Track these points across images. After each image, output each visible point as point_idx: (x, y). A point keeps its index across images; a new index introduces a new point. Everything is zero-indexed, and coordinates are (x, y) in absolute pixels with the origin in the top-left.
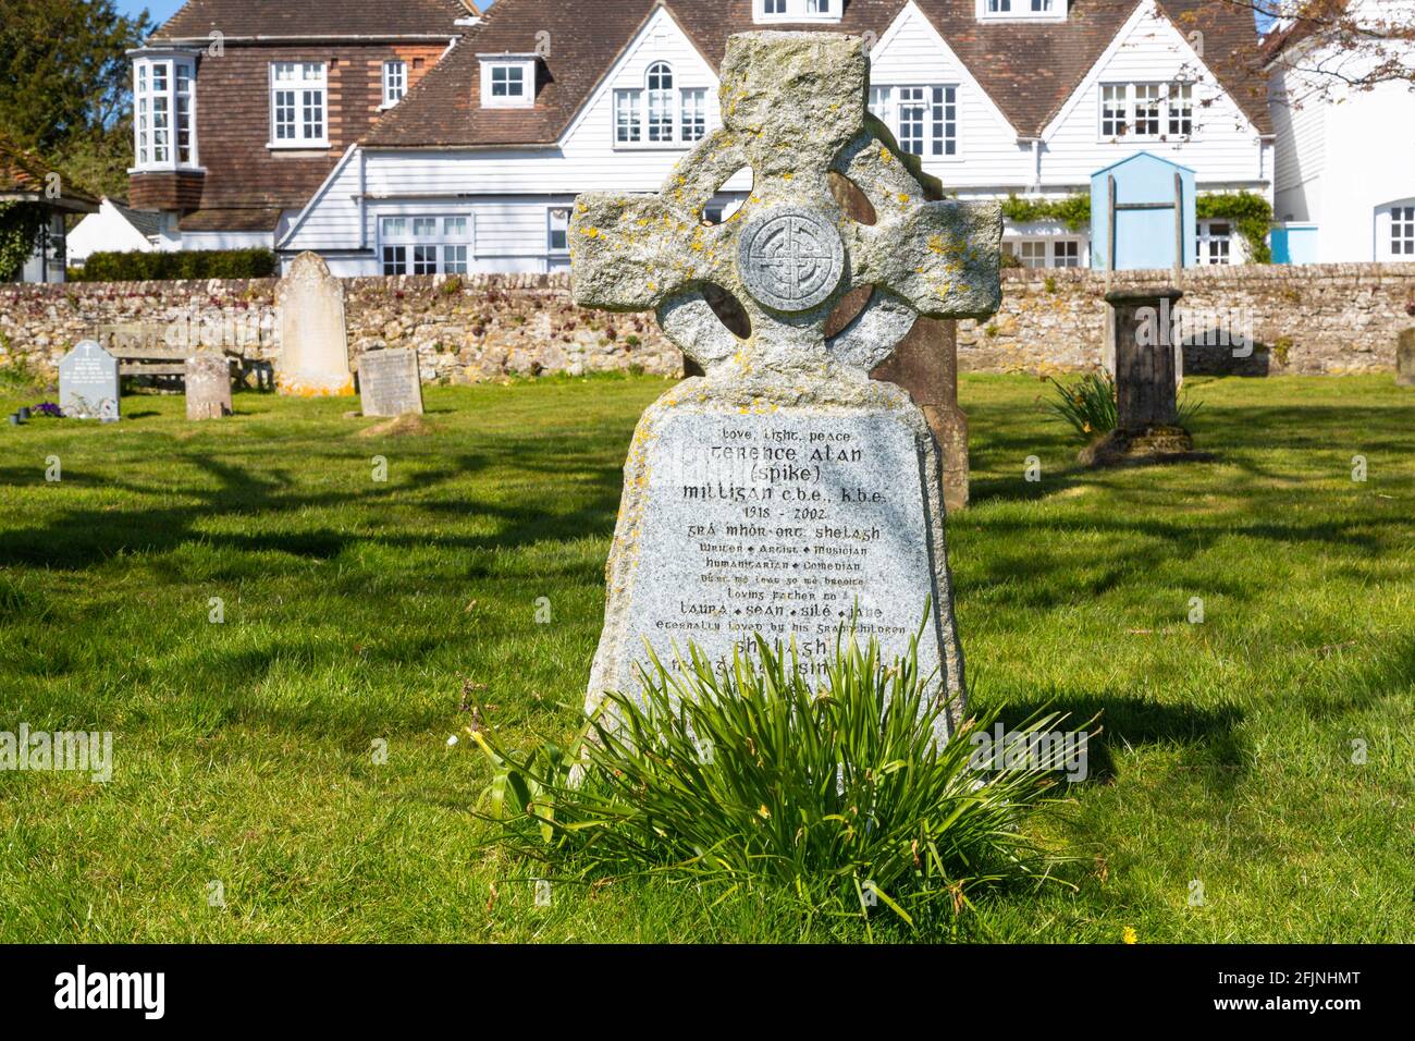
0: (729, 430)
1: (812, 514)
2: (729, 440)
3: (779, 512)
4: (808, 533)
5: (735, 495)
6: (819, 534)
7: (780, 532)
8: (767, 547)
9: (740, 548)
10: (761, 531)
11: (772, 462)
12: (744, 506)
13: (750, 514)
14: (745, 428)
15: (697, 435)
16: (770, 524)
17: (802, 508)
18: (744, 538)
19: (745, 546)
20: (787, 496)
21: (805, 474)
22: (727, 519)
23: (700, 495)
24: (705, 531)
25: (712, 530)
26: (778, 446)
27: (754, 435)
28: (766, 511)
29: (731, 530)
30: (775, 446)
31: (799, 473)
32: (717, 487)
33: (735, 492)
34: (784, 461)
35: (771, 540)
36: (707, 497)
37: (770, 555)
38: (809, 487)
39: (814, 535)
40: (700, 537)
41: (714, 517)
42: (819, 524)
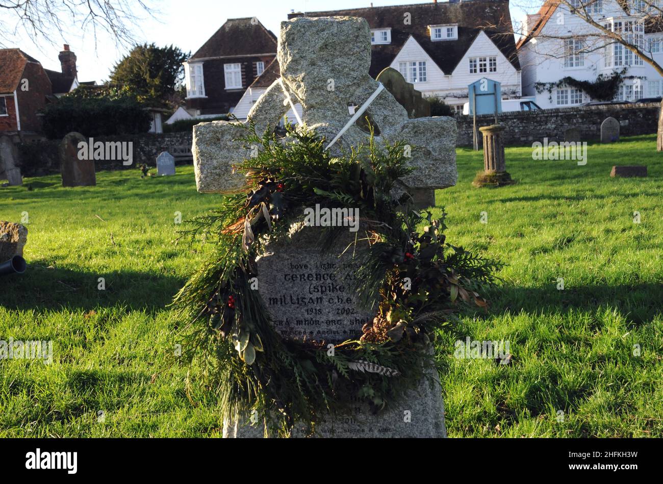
0: (294, 264)
1: (348, 312)
2: (294, 270)
3: (327, 310)
4: (345, 323)
5: (300, 302)
6: (352, 323)
7: (328, 322)
8: (321, 332)
9: (305, 333)
10: (317, 322)
11: (321, 282)
12: (306, 308)
13: (310, 312)
14: (304, 262)
15: (275, 268)
16: (323, 318)
17: (341, 308)
18: (306, 327)
19: (308, 331)
20: (331, 301)
21: (342, 289)
22: (296, 316)
23: (279, 303)
24: (284, 323)
25: (288, 323)
26: (324, 273)
27: (309, 266)
28: (320, 310)
29: (299, 322)
30: (323, 272)
31: (338, 287)
32: (289, 298)
33: (300, 300)
34: (329, 281)
35: (324, 327)
36: (283, 303)
37: (323, 336)
38: (345, 295)
39: (349, 323)
40: (281, 327)
41: (288, 314)
42: (350, 317)
